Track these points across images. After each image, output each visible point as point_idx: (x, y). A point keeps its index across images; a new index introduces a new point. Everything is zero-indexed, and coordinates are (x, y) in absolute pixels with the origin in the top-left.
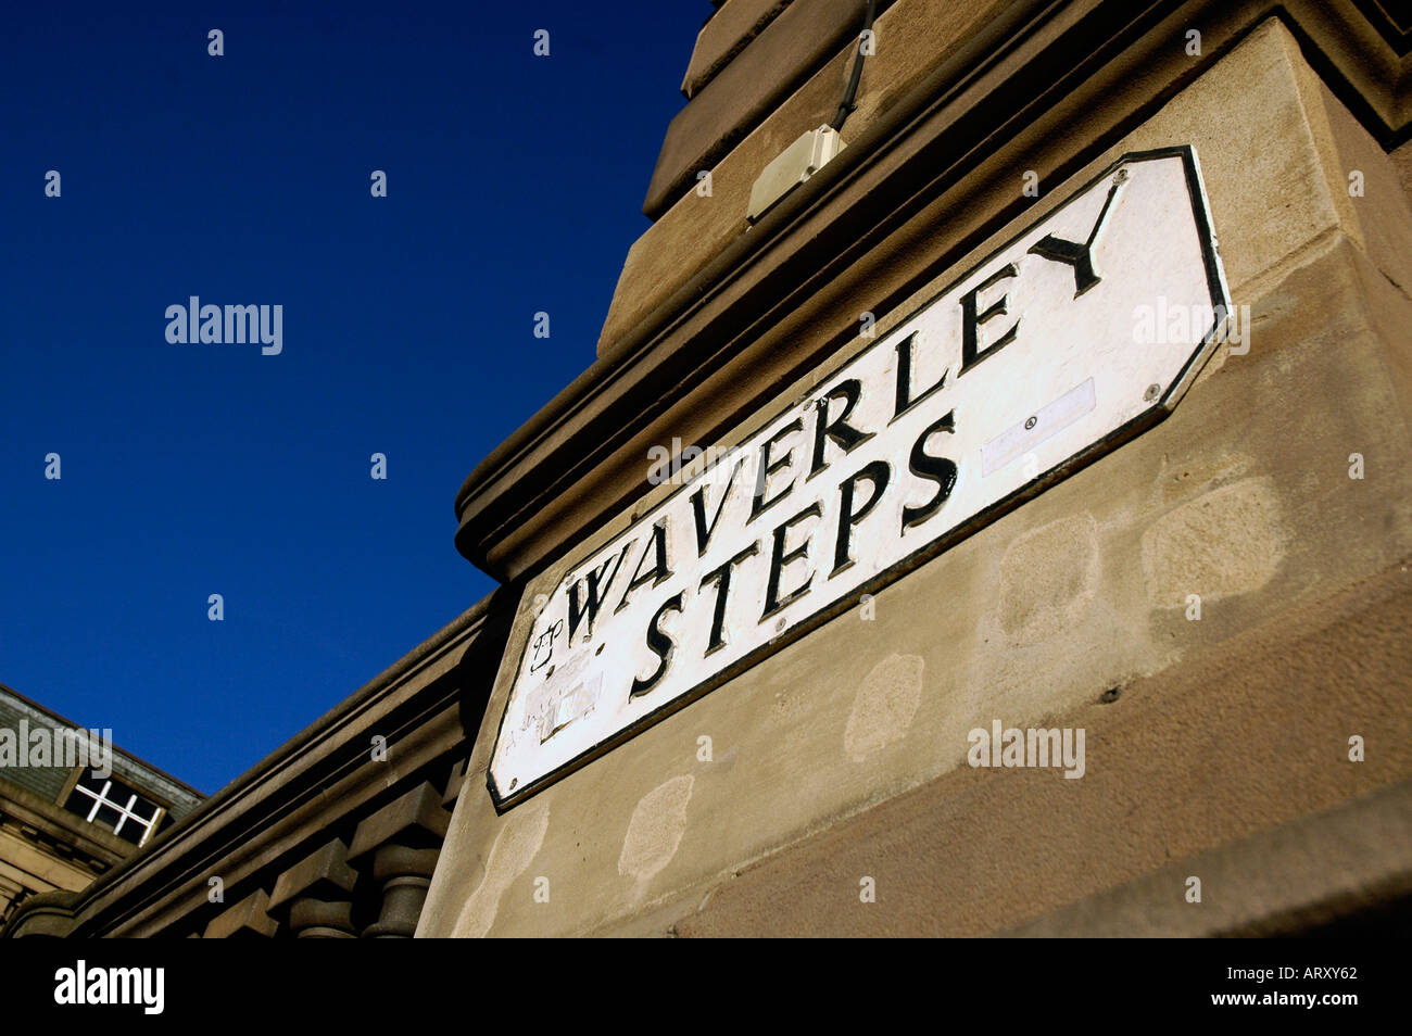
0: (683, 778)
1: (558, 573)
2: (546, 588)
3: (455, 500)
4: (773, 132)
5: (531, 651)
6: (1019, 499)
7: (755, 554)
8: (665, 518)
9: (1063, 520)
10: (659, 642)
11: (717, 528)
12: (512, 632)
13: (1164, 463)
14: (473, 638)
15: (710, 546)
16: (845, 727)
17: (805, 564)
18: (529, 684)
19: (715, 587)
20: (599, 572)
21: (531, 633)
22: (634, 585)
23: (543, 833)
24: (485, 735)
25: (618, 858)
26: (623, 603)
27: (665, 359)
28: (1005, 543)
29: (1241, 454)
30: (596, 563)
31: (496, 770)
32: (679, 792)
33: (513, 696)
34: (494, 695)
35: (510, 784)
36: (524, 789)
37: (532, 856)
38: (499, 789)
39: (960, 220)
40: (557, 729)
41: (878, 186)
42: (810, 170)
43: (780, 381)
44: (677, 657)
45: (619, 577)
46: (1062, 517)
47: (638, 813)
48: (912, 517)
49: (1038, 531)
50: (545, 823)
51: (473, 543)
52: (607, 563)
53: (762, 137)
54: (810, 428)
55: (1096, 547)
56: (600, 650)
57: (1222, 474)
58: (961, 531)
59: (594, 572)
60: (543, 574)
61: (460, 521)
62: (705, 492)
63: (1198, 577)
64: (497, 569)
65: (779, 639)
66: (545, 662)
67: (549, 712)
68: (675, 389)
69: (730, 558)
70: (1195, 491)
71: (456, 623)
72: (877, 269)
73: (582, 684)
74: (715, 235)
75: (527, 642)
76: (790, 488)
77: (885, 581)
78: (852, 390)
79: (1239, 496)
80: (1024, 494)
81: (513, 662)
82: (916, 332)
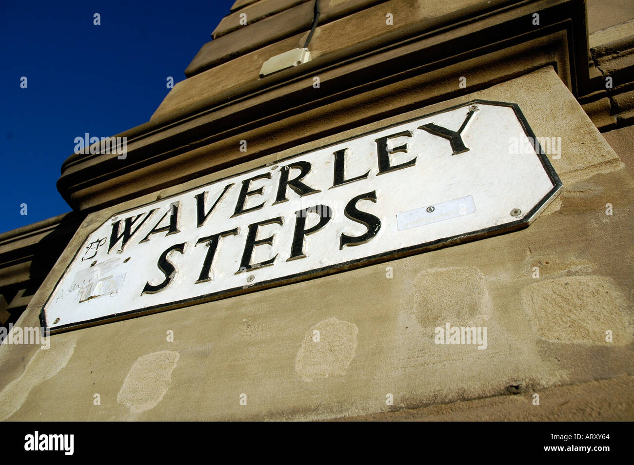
0: (171, 352)
1: (107, 214)
2: (100, 219)
3: (63, 163)
4: (259, 56)
5: (84, 249)
6: (426, 248)
7: (235, 235)
8: (179, 202)
9: (458, 268)
10: (166, 266)
11: (211, 215)
12: (74, 236)
13: (528, 253)
14: (49, 232)
15: (206, 223)
16: (296, 356)
17: (270, 249)
18: (79, 266)
19: (207, 245)
20: (133, 220)
21: (86, 240)
22: (154, 231)
23: (68, 357)
24: (45, 286)
25: (118, 391)
26: (146, 239)
27: (201, 125)
28: (416, 271)
29: (587, 261)
30: (133, 214)
31: (47, 309)
32: (167, 361)
33: (68, 270)
34: (56, 266)
35: (54, 320)
36: (63, 326)
37: (59, 370)
38: (47, 321)
39: (377, 105)
40: (92, 297)
41: (342, 76)
42: (299, 62)
43: (258, 153)
44: (177, 278)
45: (145, 225)
46: (456, 266)
47: (136, 365)
48: (346, 240)
49: (440, 270)
50: (71, 351)
51: (66, 187)
52: (139, 216)
53: (253, 57)
54: (276, 179)
55: (485, 289)
56: (127, 260)
57: (573, 269)
58: (385, 257)
59: (130, 219)
60: (99, 212)
61: (62, 174)
62: (206, 195)
63: (570, 327)
64: (75, 203)
65: (250, 287)
66: (92, 258)
67: (88, 286)
68: (200, 141)
69: (219, 233)
70: (556, 274)
71: (42, 223)
72: (327, 115)
73: (112, 276)
74: (223, 87)
75: (83, 244)
76: (261, 206)
77: (328, 272)
78: (306, 168)
79: (591, 284)
80: (430, 247)
81: (72, 252)
82: (347, 148)
